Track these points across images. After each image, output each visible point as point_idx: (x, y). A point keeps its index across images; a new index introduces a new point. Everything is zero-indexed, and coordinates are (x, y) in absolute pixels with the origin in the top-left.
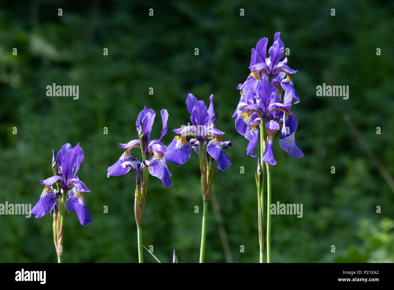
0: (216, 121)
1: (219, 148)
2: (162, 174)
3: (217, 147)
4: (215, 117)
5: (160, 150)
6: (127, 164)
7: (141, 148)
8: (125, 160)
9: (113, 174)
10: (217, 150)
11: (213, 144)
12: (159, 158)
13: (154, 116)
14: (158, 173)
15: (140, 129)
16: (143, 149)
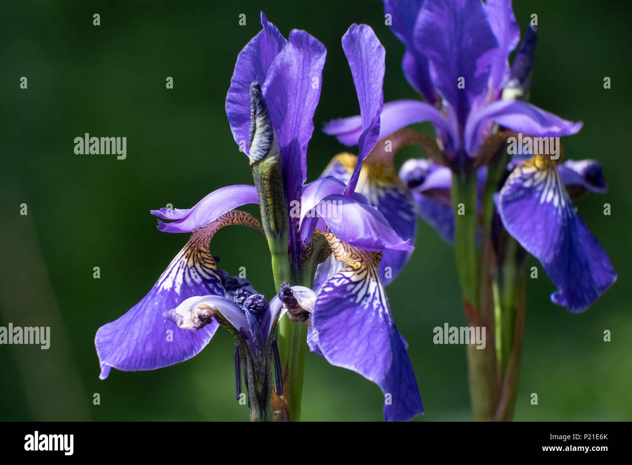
0: (528, 69)
1: (556, 203)
2: (380, 358)
3: (549, 199)
4: (523, 51)
5: (361, 235)
6: (205, 312)
7: (266, 224)
8: (188, 291)
9: (129, 360)
10: (546, 214)
11: (527, 184)
12: (362, 276)
13: (320, 61)
14: (361, 349)
15: (259, 131)
16: (277, 232)
